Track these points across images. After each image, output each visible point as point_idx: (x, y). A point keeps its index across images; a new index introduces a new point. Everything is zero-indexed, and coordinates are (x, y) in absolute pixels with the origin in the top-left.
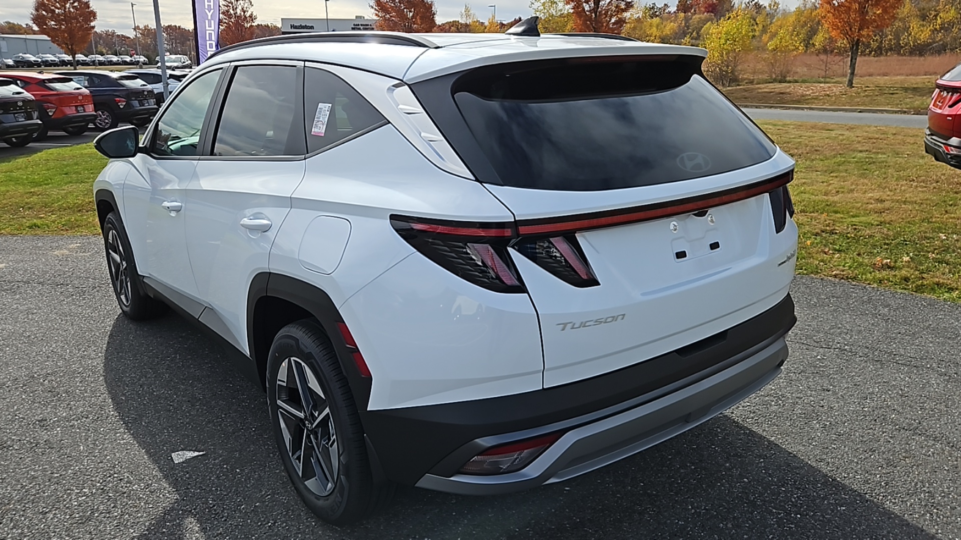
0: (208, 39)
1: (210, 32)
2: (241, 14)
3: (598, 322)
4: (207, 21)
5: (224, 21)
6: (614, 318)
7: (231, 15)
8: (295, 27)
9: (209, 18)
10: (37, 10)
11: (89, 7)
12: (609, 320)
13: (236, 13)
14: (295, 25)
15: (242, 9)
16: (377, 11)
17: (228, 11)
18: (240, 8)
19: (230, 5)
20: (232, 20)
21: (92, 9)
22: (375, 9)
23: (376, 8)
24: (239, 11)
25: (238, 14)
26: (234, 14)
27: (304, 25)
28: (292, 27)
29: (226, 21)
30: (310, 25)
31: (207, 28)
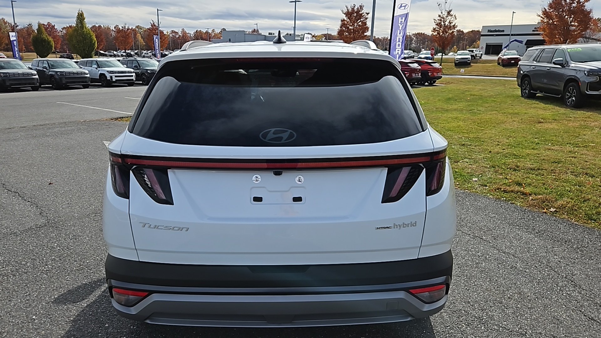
0: (397, 41)
1: (399, 37)
2: (448, 25)
3: (167, 228)
4: (399, 31)
5: (437, 29)
6: (180, 229)
7: (442, 25)
8: (491, 31)
9: (400, 29)
10: (341, 27)
11: (366, 25)
12: (177, 229)
13: (445, 24)
14: (491, 30)
15: (450, 22)
16: (543, 18)
17: (440, 23)
18: (448, 21)
19: (442, 19)
20: (442, 29)
21: (367, 26)
22: (541, 17)
23: (543, 16)
24: (447, 23)
25: (446, 25)
26: (444, 25)
27: (498, 30)
28: (489, 31)
29: (438, 29)
30: (502, 30)
31: (398, 35)
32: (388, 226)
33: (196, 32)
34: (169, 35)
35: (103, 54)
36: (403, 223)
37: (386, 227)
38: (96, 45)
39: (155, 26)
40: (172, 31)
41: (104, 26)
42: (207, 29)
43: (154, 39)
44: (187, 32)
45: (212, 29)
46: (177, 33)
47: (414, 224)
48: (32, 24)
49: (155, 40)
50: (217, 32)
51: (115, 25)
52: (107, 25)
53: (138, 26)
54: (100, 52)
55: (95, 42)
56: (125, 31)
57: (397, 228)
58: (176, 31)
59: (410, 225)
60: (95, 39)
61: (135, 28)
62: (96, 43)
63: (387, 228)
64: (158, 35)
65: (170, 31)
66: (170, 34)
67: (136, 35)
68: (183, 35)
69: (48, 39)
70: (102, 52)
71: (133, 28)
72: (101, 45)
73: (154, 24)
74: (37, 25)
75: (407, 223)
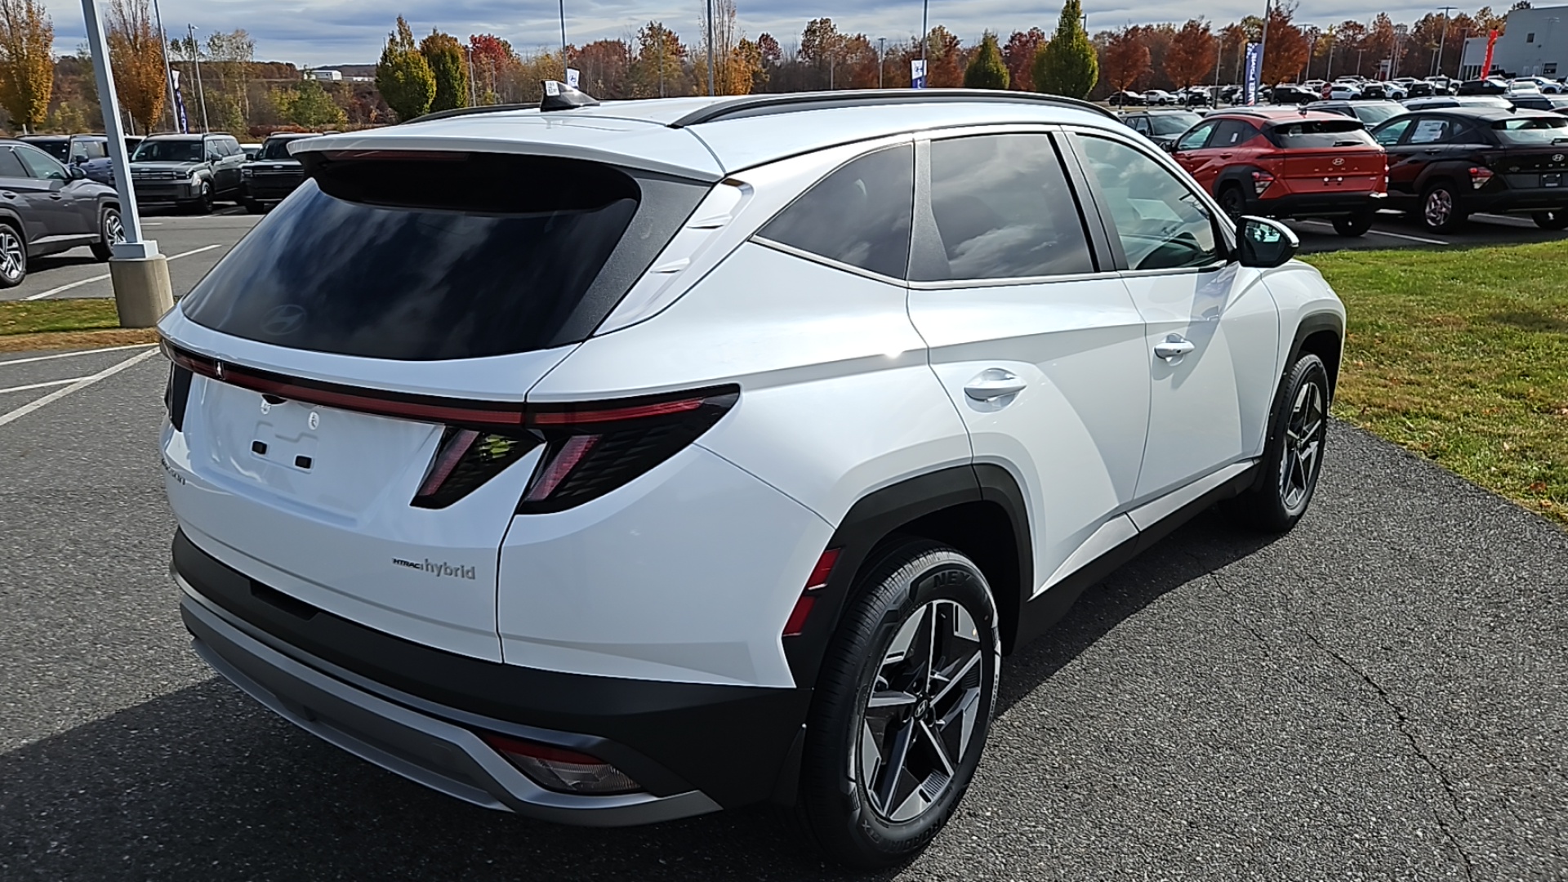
32: (415, 563)
33: (1426, 20)
34: (1334, 36)
35: (1133, 98)
36: (445, 564)
37: (410, 562)
38: (1095, 79)
39: (1279, 14)
40: (1347, 23)
41: (1158, 26)
42: (1444, 11)
43: (1249, 54)
44: (1394, 23)
45: (1482, 8)
46: (1362, 27)
47: (471, 574)
48: (999, 36)
49: (1250, 56)
50: (1495, 15)
51: (1186, 22)
52: (1167, 23)
53: (1249, 18)
54: (1127, 96)
55: (1093, 72)
56: (1197, 34)
57: (433, 571)
58: (1358, 23)
59: (459, 572)
60: (1096, 63)
61: (1239, 23)
62: (1097, 73)
63: (412, 564)
64: (1260, 42)
65: (1339, 22)
66: (1337, 32)
67: (1238, 43)
68: (1379, 32)
69: (998, 70)
70: (1132, 94)
71: (1235, 25)
72: (1131, 76)
73: (1277, 9)
74: (982, 37)
75: (453, 567)
